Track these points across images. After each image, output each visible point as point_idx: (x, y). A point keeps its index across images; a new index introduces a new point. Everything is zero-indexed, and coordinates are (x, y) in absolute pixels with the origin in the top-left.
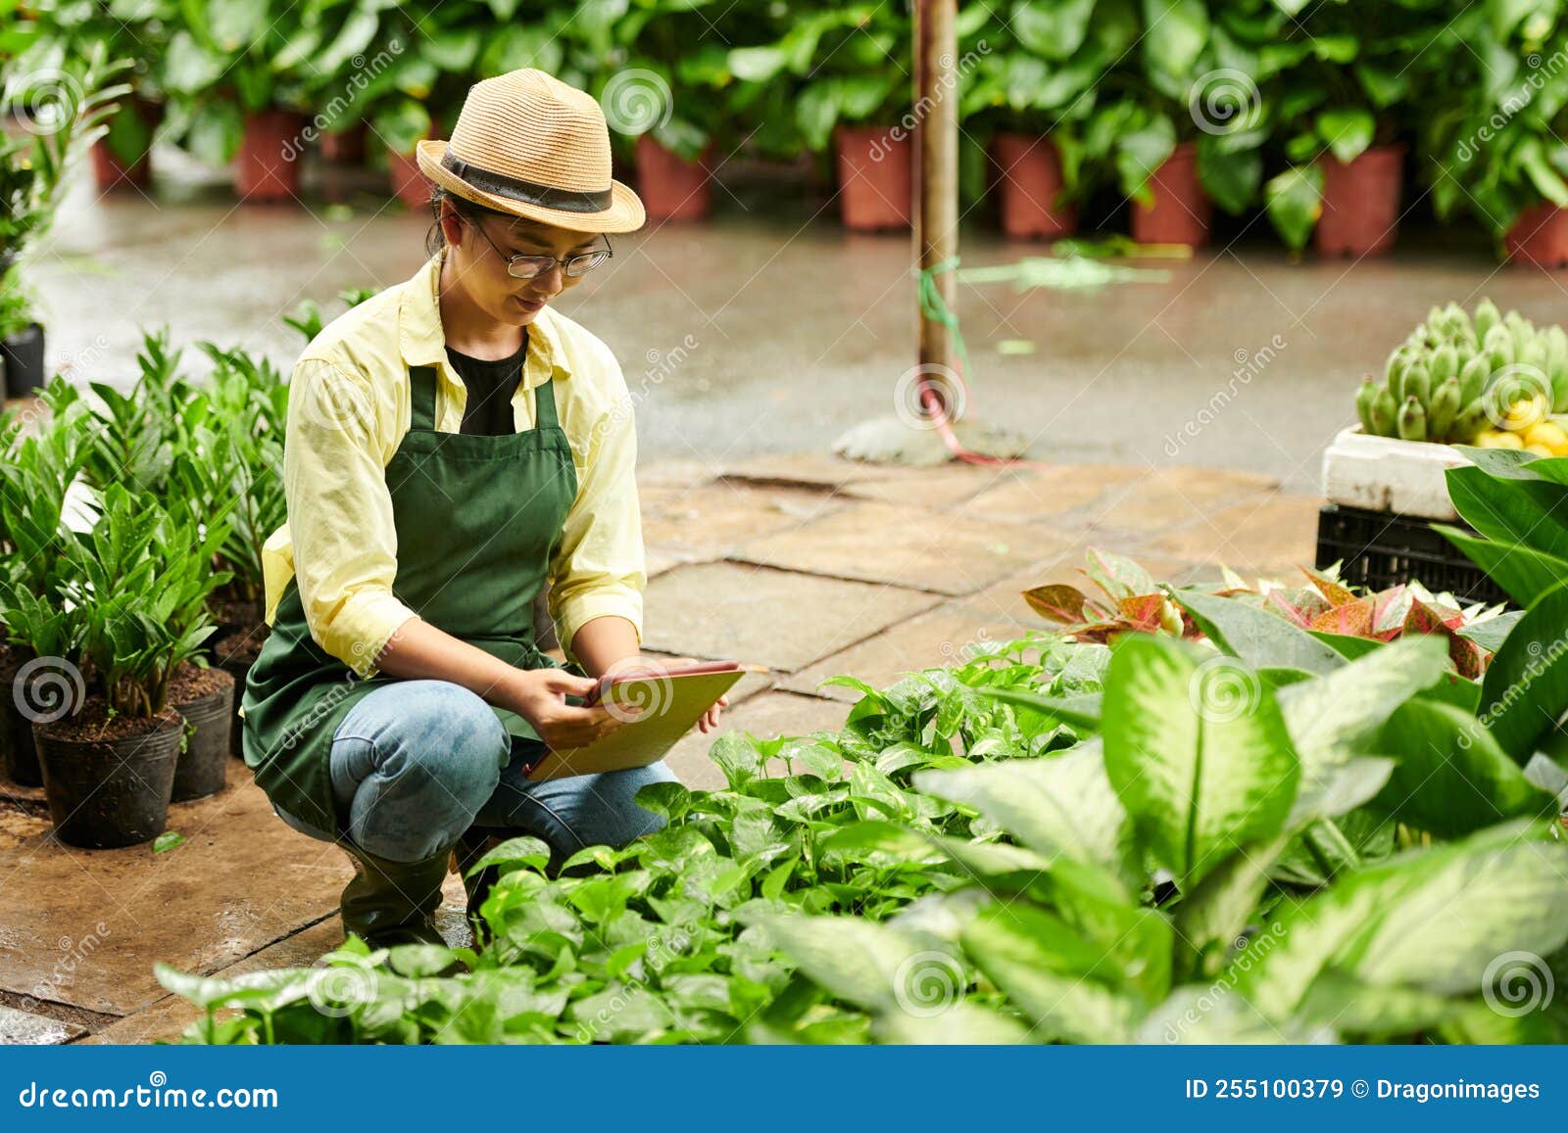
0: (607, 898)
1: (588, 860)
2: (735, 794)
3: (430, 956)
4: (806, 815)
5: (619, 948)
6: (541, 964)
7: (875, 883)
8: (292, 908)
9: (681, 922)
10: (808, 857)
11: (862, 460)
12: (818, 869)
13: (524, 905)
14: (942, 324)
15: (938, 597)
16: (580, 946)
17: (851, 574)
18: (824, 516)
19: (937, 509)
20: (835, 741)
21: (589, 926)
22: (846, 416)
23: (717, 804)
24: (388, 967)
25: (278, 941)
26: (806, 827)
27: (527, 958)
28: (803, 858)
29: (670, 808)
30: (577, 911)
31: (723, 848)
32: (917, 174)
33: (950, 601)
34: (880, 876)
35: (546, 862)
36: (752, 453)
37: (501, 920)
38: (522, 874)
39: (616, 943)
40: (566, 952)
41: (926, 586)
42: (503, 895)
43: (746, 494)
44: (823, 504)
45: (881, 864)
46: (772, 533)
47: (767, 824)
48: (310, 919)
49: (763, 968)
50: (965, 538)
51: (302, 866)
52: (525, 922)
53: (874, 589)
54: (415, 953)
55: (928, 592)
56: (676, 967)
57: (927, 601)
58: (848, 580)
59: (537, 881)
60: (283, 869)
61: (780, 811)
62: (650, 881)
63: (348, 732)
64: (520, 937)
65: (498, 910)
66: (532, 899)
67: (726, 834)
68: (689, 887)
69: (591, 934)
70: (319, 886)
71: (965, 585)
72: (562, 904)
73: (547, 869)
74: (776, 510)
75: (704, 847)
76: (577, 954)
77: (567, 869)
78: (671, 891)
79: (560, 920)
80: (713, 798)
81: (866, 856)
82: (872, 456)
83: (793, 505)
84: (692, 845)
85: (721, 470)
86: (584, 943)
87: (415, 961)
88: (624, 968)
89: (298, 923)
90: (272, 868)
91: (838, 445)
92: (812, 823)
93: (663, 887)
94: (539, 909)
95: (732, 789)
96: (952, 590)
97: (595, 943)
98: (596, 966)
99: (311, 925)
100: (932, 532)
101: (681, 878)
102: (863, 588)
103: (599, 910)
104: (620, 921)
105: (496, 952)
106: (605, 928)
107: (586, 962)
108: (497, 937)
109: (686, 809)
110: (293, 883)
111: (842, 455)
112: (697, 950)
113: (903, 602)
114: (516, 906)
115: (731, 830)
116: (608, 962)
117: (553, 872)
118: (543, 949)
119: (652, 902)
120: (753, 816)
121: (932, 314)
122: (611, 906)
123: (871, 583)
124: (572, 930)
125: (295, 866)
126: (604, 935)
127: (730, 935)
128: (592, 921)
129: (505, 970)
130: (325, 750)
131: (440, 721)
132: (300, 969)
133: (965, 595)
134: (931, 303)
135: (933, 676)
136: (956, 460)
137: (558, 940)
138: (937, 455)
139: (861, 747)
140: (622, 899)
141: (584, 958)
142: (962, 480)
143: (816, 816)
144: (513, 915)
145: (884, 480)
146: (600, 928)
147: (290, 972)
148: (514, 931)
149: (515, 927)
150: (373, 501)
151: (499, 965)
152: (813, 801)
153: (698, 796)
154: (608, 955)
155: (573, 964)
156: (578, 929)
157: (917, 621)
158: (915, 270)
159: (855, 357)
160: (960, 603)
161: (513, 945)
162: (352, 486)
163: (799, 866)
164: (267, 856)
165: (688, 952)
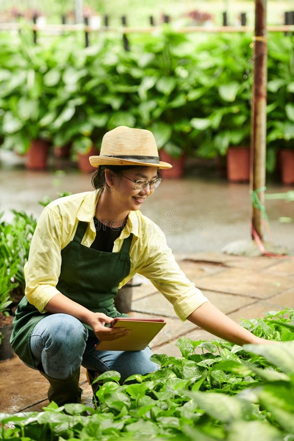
0: (139, 390)
1: (133, 379)
2: (184, 358)
3: (78, 407)
4: (207, 365)
5: (142, 408)
6: (116, 412)
7: (231, 389)
8: (34, 397)
9: (164, 399)
10: (208, 380)
11: (232, 254)
12: (212, 385)
13: (111, 392)
14: (259, 210)
15: (257, 300)
16: (129, 406)
17: (227, 291)
18: (219, 273)
19: (256, 271)
20: (219, 342)
21: (132, 400)
22: (227, 240)
23: (178, 361)
24: (64, 411)
25: (29, 407)
26: (208, 370)
27: (111, 410)
28: (206, 380)
29: (162, 363)
30: (129, 395)
31: (180, 376)
32: (252, 159)
33: (260, 301)
34: (233, 386)
35: (119, 379)
36: (195, 252)
37: (103, 398)
38: (111, 383)
39: (142, 406)
40: (124, 408)
41: (252, 295)
42: (104, 389)
43: (192, 265)
44: (218, 269)
45: (233, 382)
46: (201, 277)
47: (194, 369)
48: (40, 400)
49: (191, 414)
50: (266, 280)
51: (39, 383)
52: (111, 398)
53: (235, 297)
54: (73, 406)
55: (253, 298)
56: (162, 414)
57: (253, 301)
58: (226, 293)
59: (116, 386)
60: (32, 384)
61: (199, 364)
62: (154, 386)
63: (35, 333)
64: (109, 403)
65: (102, 394)
66: (114, 391)
67: (180, 372)
68: (167, 389)
69: (133, 402)
70: (44, 389)
71: (266, 296)
72: (124, 393)
73: (119, 382)
74: (202, 270)
75: (173, 376)
76: (128, 409)
77: (126, 382)
78: (161, 390)
79: (123, 398)
80: (176, 359)
81: (228, 380)
82: (236, 253)
83: (208, 269)
84: (169, 375)
85: (184, 257)
86: (131, 406)
87: (73, 409)
88: (144, 414)
89: (36, 402)
90: (28, 383)
91: (224, 249)
92: (209, 368)
93: (158, 388)
94: (116, 394)
95: (183, 356)
96: (261, 297)
97: (134, 406)
98: (135, 413)
99: (41, 402)
100: (254, 278)
101: (165, 385)
102: (231, 296)
103: (136, 395)
104: (143, 398)
105: (101, 409)
106: (138, 400)
107: (131, 412)
108: (101, 404)
109: (167, 362)
110: (35, 388)
111: (225, 253)
112: (169, 409)
113: (244, 301)
114: (109, 393)
115: (182, 370)
116: (138, 412)
117: (121, 382)
118: (117, 407)
119: (155, 392)
120: (190, 366)
121: (256, 206)
122: (140, 393)
123: (234, 295)
124: (127, 402)
125: (36, 383)
126: (138, 403)
127: (181, 405)
128: (134, 398)
129: (104, 414)
130: (29, 339)
131: (61, 326)
132: (34, 412)
133: (265, 299)
134: (256, 203)
135: (252, 321)
136: (264, 255)
137: (122, 404)
138: (257, 253)
139: (227, 344)
140: (144, 390)
141: (131, 411)
142: (265, 262)
143: (211, 366)
144: (107, 396)
145: (238, 261)
146: (136, 401)
147: (31, 413)
148: (107, 401)
149: (108, 400)
150: (55, 259)
151: (102, 413)
152: (210, 361)
153: (171, 358)
154: (138, 410)
155: (127, 412)
156: (129, 401)
157: (249, 307)
158: (251, 191)
159: (231, 222)
160: (263, 302)
161: (107, 406)
162: (49, 253)
163: (205, 383)
164: (27, 379)
165: (166, 409)
